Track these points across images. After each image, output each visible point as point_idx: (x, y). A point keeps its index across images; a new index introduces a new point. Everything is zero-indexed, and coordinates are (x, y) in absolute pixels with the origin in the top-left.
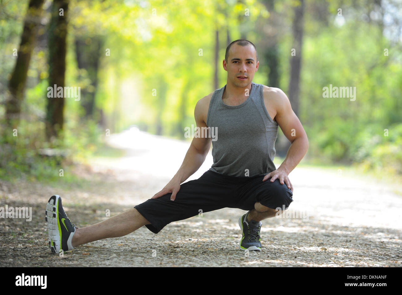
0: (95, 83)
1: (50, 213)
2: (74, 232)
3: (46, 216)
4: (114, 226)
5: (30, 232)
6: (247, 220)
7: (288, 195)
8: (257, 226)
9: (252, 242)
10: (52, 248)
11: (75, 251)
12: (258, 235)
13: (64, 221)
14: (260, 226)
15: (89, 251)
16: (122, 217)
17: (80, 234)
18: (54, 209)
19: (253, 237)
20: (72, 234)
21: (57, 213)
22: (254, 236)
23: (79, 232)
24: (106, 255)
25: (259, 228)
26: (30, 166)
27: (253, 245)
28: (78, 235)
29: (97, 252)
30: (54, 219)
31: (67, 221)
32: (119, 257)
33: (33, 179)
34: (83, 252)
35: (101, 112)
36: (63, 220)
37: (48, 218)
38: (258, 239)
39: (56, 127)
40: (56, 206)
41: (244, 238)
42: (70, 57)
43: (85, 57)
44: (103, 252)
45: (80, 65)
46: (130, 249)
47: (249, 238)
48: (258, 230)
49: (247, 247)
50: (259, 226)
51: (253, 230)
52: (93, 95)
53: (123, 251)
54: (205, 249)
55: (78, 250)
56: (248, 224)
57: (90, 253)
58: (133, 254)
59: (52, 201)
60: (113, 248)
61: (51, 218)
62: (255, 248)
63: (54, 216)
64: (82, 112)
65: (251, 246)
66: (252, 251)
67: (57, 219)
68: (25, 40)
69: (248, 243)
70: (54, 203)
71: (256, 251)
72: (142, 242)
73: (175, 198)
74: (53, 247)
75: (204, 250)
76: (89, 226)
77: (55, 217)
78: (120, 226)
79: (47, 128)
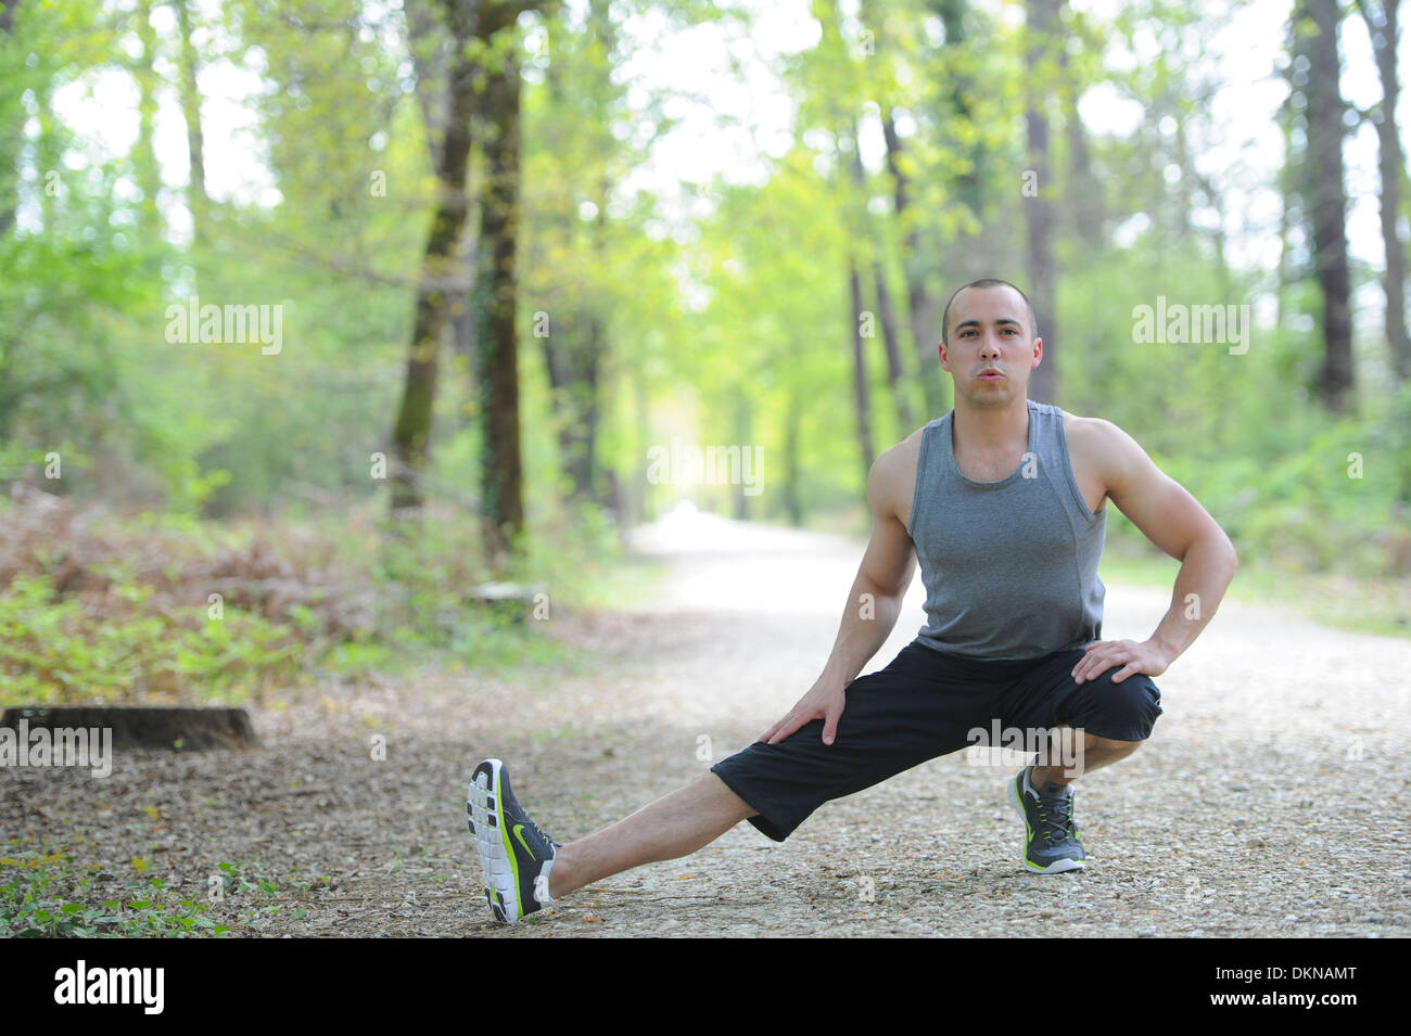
0: (591, 417)
1: (480, 815)
2: (551, 859)
3: (471, 819)
4: (664, 829)
5: (442, 836)
6: (1032, 786)
7: (1149, 696)
8: (1064, 798)
9: (1059, 846)
10: (496, 910)
11: (561, 908)
12: (1070, 823)
13: (522, 832)
14: (1071, 795)
15: (599, 907)
16: (683, 802)
17: (568, 861)
18: (491, 803)
19: (1059, 829)
20: (547, 865)
21: (498, 812)
22: (1059, 826)
23: (566, 856)
24: (647, 921)
25: (1068, 803)
26: (449, 632)
27: (1061, 857)
28: (564, 866)
29: (622, 909)
30: (492, 829)
31: (531, 831)
32: (685, 925)
33: (458, 666)
34: (583, 910)
35: (611, 475)
36: (517, 829)
37: (476, 825)
38: (1074, 833)
39: (507, 528)
40: (496, 794)
41: (1031, 837)
42: (529, 362)
43: (563, 361)
44: (639, 907)
45: (555, 379)
46: (714, 891)
47: (1047, 835)
48: (1068, 808)
49: (1045, 862)
50: (1069, 797)
51: (1053, 812)
52: (590, 441)
53: (693, 900)
54: (926, 877)
55: (569, 905)
56: (1036, 796)
57: (602, 912)
58: (724, 910)
59: (483, 776)
60: (667, 888)
61: (485, 827)
62: (1069, 863)
63: (492, 821)
64: (567, 485)
65: (1055, 859)
66: (1062, 873)
67: (500, 828)
68: (422, 333)
69: (1048, 852)
70: (490, 786)
71: (1072, 871)
72: (746, 861)
73: (834, 735)
74: (499, 905)
75: (926, 881)
76: (593, 835)
77: (495, 825)
78: (681, 827)
79: (485, 533)
